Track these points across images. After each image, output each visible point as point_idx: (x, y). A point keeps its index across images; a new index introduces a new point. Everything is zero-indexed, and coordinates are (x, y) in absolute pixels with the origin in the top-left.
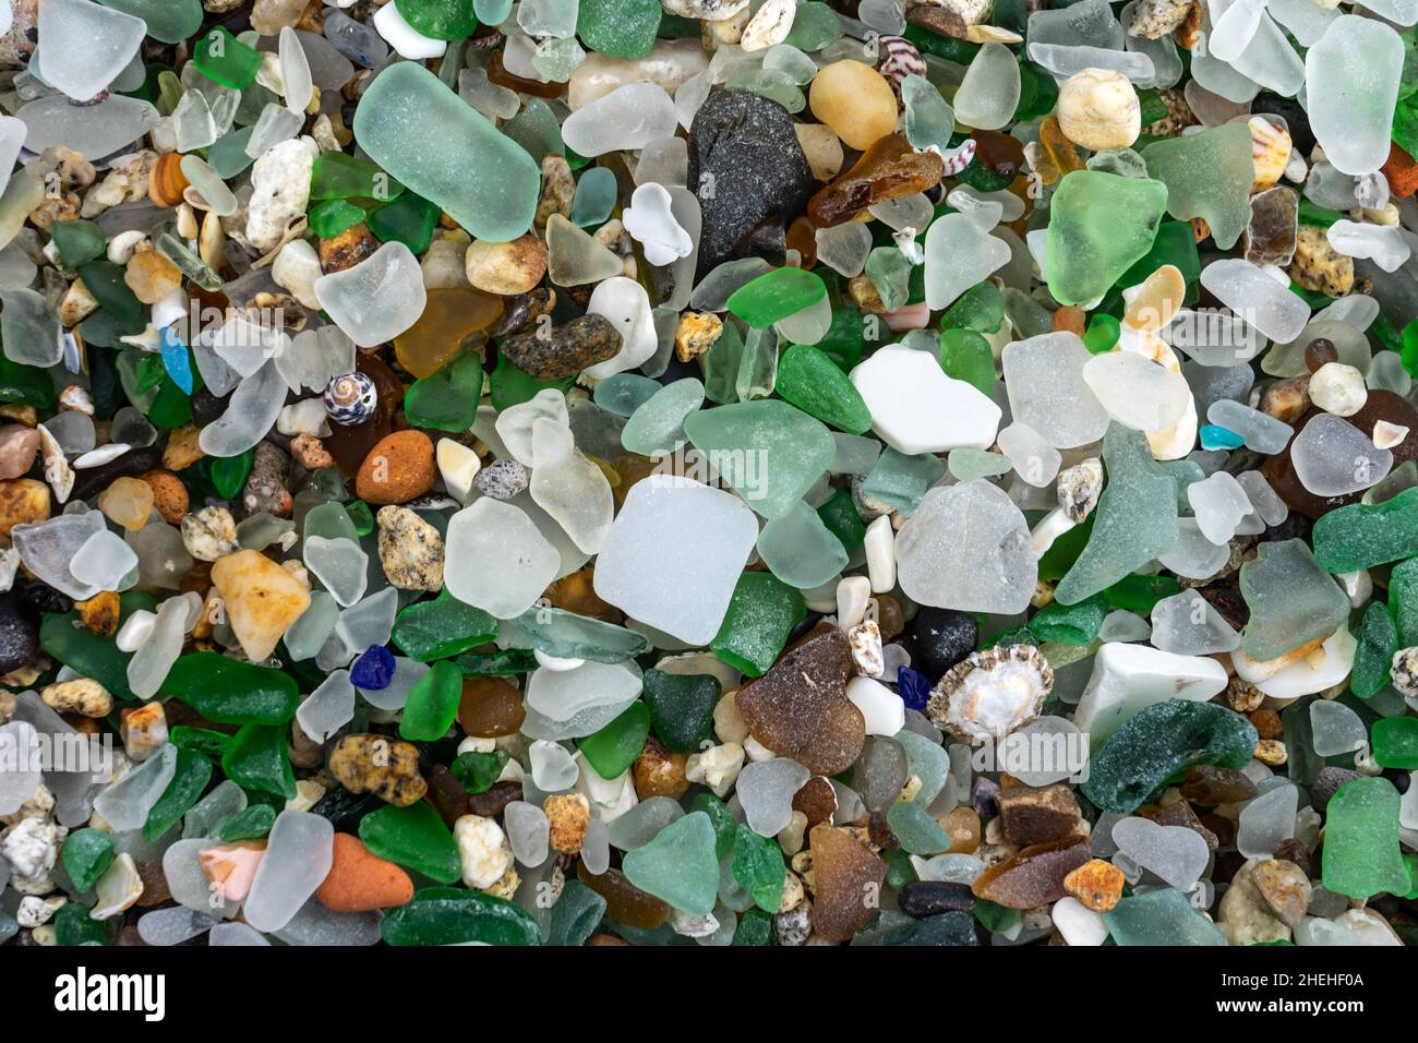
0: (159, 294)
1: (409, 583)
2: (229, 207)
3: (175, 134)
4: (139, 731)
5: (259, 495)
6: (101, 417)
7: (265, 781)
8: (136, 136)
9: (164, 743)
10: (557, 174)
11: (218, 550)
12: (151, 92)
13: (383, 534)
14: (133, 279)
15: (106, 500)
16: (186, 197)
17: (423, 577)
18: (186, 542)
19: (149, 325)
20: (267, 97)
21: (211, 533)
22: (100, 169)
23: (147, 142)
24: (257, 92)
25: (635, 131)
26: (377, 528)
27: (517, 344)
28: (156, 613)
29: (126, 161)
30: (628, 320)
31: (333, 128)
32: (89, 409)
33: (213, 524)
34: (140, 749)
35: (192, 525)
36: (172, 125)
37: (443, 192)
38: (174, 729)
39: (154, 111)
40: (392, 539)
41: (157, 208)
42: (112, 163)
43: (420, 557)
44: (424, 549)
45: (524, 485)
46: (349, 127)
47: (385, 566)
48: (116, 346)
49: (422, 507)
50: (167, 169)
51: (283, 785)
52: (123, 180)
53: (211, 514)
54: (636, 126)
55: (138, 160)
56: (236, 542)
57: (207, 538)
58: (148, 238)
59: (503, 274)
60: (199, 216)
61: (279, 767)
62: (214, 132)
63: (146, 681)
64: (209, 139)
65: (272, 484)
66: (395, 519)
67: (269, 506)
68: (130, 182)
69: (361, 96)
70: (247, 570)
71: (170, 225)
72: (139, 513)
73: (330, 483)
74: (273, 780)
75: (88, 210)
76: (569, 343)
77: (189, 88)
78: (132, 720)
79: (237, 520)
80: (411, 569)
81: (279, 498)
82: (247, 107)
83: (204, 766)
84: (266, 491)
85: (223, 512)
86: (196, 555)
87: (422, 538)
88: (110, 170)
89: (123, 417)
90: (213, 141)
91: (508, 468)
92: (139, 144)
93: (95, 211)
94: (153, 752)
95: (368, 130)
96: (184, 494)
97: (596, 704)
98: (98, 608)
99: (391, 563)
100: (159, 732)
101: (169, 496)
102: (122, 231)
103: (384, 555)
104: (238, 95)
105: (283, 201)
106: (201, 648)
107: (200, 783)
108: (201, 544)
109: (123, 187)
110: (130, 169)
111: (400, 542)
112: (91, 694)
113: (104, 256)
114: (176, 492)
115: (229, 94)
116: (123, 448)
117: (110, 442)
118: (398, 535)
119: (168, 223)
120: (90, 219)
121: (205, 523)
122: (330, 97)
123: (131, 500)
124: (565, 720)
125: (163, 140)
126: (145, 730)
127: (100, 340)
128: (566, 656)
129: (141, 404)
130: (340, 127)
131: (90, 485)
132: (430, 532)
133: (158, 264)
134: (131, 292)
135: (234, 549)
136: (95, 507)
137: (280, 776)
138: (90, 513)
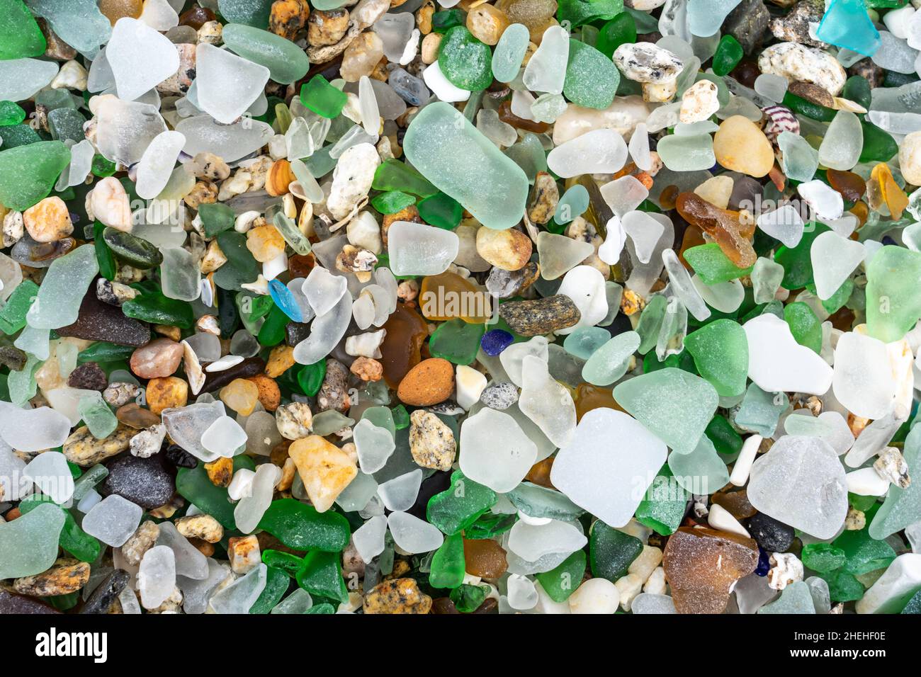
0: (269, 257)
1: (429, 463)
2: (319, 198)
3: (286, 147)
4: (242, 556)
5: (329, 398)
6: (225, 337)
7: (327, 592)
8: (258, 147)
9: (258, 564)
10: (548, 187)
11: (299, 433)
12: (269, 117)
13: (413, 428)
14: (253, 244)
15: (227, 394)
16: (290, 189)
17: (439, 461)
18: (278, 425)
19: (260, 276)
20: (348, 124)
21: (296, 421)
22: (232, 167)
23: (265, 151)
24: (342, 121)
25: (600, 162)
26: (411, 424)
27: (511, 309)
28: (255, 471)
29: (250, 163)
30: (588, 295)
31: (391, 146)
32: (218, 332)
33: (298, 415)
34: (241, 567)
35: (284, 414)
36: (284, 141)
37: (462, 193)
38: (265, 552)
39: (271, 131)
40: (420, 433)
41: (269, 196)
42: (240, 164)
43: (438, 447)
44: (441, 442)
45: (515, 400)
46: (401, 145)
47: (412, 451)
48: (237, 289)
49: (440, 412)
50: (280, 171)
51: (340, 595)
52: (248, 177)
53: (297, 408)
54: (600, 159)
55: (258, 163)
56: (311, 429)
57: (293, 425)
58: (262, 215)
59: (503, 255)
60: (299, 204)
61: (337, 582)
62: (312, 147)
63: (248, 520)
64: (309, 152)
65: (338, 390)
66: (423, 420)
67: (335, 405)
68: (253, 177)
69: (409, 124)
70: (318, 449)
71: (278, 208)
72: (248, 404)
73: (379, 392)
74: (334, 591)
75: (223, 196)
76: (550, 315)
77: (296, 116)
78: (237, 549)
79: (313, 413)
80: (431, 454)
81: (342, 400)
82: (335, 132)
83: (285, 580)
84: (334, 395)
85: (305, 407)
86: (284, 435)
87: (441, 435)
88: (239, 168)
89: (239, 337)
90: (311, 153)
91: (505, 388)
92: (259, 152)
93: (228, 196)
94: (250, 569)
95: (413, 148)
96: (278, 392)
97: (554, 552)
98: (220, 469)
99: (417, 449)
100: (255, 557)
101: (268, 392)
102: (245, 211)
103: (413, 442)
104: (329, 122)
105: (354, 184)
106: (284, 496)
107: (282, 590)
108: (287, 428)
109: (248, 181)
110: (253, 169)
111: (425, 435)
112: (210, 528)
113: (232, 229)
114: (273, 391)
115: (324, 122)
116: (239, 360)
117: (230, 354)
118: (424, 431)
119: (276, 206)
120: (223, 202)
121: (292, 414)
122: (389, 125)
123: (242, 394)
124: (533, 561)
125: (276, 151)
126: (246, 556)
127: (227, 285)
128: (540, 516)
129: (251, 328)
130: (396, 146)
131: (216, 383)
132: (447, 431)
133: (270, 236)
134: (251, 253)
135: (310, 433)
136: (218, 398)
137: (338, 589)
138: (215, 402)
